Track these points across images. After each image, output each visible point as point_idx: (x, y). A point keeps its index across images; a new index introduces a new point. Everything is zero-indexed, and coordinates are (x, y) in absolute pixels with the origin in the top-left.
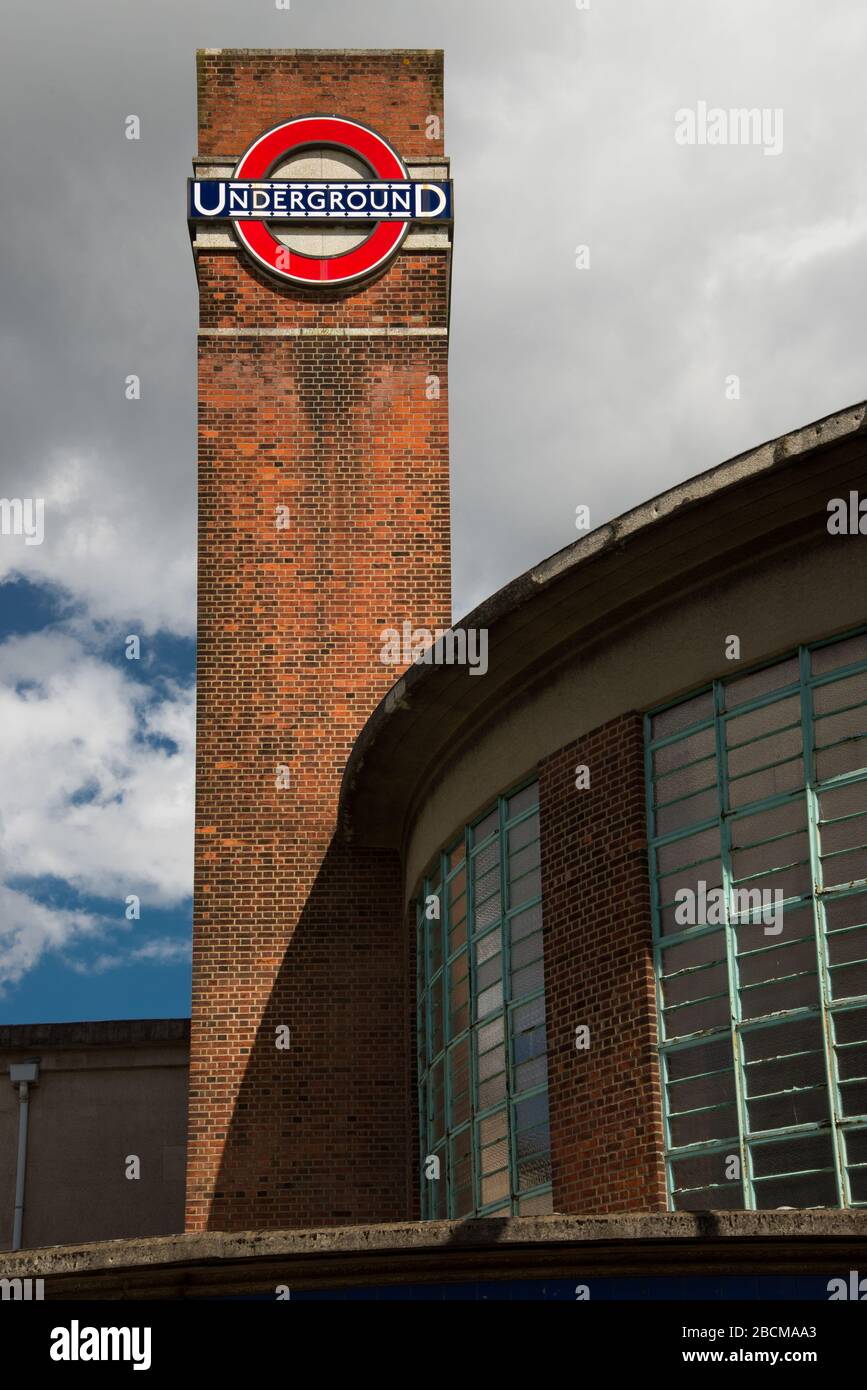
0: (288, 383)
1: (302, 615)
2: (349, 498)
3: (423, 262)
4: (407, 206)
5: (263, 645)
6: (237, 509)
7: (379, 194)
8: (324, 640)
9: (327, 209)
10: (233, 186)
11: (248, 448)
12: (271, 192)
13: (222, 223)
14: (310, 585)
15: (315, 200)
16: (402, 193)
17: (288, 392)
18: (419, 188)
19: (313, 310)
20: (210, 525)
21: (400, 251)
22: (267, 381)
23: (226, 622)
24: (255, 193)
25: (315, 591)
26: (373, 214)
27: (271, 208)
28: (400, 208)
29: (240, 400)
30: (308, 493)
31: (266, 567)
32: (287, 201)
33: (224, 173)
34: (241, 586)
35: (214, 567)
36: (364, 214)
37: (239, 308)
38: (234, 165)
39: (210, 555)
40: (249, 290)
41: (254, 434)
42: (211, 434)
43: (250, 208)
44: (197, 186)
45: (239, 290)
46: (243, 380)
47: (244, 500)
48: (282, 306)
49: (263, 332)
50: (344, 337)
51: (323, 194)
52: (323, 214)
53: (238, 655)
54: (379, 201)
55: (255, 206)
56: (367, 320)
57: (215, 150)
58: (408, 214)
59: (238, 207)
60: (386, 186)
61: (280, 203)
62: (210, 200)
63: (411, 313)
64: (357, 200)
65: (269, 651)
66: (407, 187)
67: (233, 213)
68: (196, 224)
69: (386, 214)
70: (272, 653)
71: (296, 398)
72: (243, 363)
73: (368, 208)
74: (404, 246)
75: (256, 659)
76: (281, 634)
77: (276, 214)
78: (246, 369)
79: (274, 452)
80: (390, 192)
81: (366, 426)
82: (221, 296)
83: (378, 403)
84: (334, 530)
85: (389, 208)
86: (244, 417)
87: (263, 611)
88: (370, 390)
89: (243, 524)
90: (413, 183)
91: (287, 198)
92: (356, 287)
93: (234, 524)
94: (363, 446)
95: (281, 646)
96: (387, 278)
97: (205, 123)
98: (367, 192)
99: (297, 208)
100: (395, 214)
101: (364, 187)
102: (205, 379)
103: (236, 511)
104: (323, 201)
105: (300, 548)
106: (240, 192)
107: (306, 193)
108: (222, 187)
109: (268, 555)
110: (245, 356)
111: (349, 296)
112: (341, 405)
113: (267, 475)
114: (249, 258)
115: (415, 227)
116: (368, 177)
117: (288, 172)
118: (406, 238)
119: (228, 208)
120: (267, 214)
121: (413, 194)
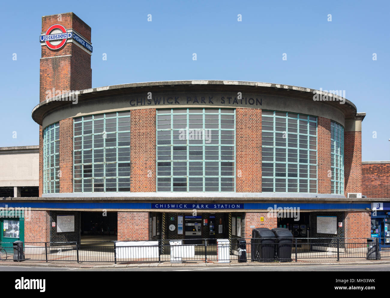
0: (51, 65)
2: (58, 81)
3: (69, 44)
4: (67, 36)
7: (63, 35)
9: (57, 38)
10: (45, 36)
11: (46, 75)
12: (50, 36)
13: (44, 42)
16: (66, 35)
18: (68, 33)
19: (55, 53)
20: (41, 87)
21: (66, 43)
22: (48, 65)
24: (48, 37)
26: (62, 38)
27: (50, 39)
29: (45, 68)
33: (44, 34)
36: (61, 38)
37: (46, 54)
40: (48, 51)
41: (46, 73)
42: (41, 73)
43: (47, 39)
45: (46, 51)
46: (45, 65)
47: (45, 83)
48: (52, 53)
49: (48, 58)
50: (58, 57)
51: (56, 36)
54: (63, 36)
56: (62, 54)
57: (44, 31)
58: (67, 38)
59: (46, 39)
62: (42, 39)
63: (68, 52)
68: (41, 42)
69: (64, 38)
71: (52, 67)
74: (67, 42)
78: (46, 63)
79: (49, 75)
81: (60, 70)
82: (44, 52)
83: (62, 67)
85: (64, 37)
86: (45, 71)
88: (61, 65)
90: (67, 33)
91: (52, 37)
93: (44, 86)
94: (60, 73)
96: (64, 47)
97: (43, 27)
99: (53, 39)
100: (65, 38)
102: (41, 65)
103: (44, 84)
106: (46, 37)
107: (54, 36)
110: (46, 61)
111: (60, 50)
112: (57, 68)
113: (48, 79)
114: (47, 46)
115: (68, 39)
116: (62, 33)
117: (52, 33)
118: (67, 41)
119: (44, 40)
120: (49, 40)
121: (67, 34)
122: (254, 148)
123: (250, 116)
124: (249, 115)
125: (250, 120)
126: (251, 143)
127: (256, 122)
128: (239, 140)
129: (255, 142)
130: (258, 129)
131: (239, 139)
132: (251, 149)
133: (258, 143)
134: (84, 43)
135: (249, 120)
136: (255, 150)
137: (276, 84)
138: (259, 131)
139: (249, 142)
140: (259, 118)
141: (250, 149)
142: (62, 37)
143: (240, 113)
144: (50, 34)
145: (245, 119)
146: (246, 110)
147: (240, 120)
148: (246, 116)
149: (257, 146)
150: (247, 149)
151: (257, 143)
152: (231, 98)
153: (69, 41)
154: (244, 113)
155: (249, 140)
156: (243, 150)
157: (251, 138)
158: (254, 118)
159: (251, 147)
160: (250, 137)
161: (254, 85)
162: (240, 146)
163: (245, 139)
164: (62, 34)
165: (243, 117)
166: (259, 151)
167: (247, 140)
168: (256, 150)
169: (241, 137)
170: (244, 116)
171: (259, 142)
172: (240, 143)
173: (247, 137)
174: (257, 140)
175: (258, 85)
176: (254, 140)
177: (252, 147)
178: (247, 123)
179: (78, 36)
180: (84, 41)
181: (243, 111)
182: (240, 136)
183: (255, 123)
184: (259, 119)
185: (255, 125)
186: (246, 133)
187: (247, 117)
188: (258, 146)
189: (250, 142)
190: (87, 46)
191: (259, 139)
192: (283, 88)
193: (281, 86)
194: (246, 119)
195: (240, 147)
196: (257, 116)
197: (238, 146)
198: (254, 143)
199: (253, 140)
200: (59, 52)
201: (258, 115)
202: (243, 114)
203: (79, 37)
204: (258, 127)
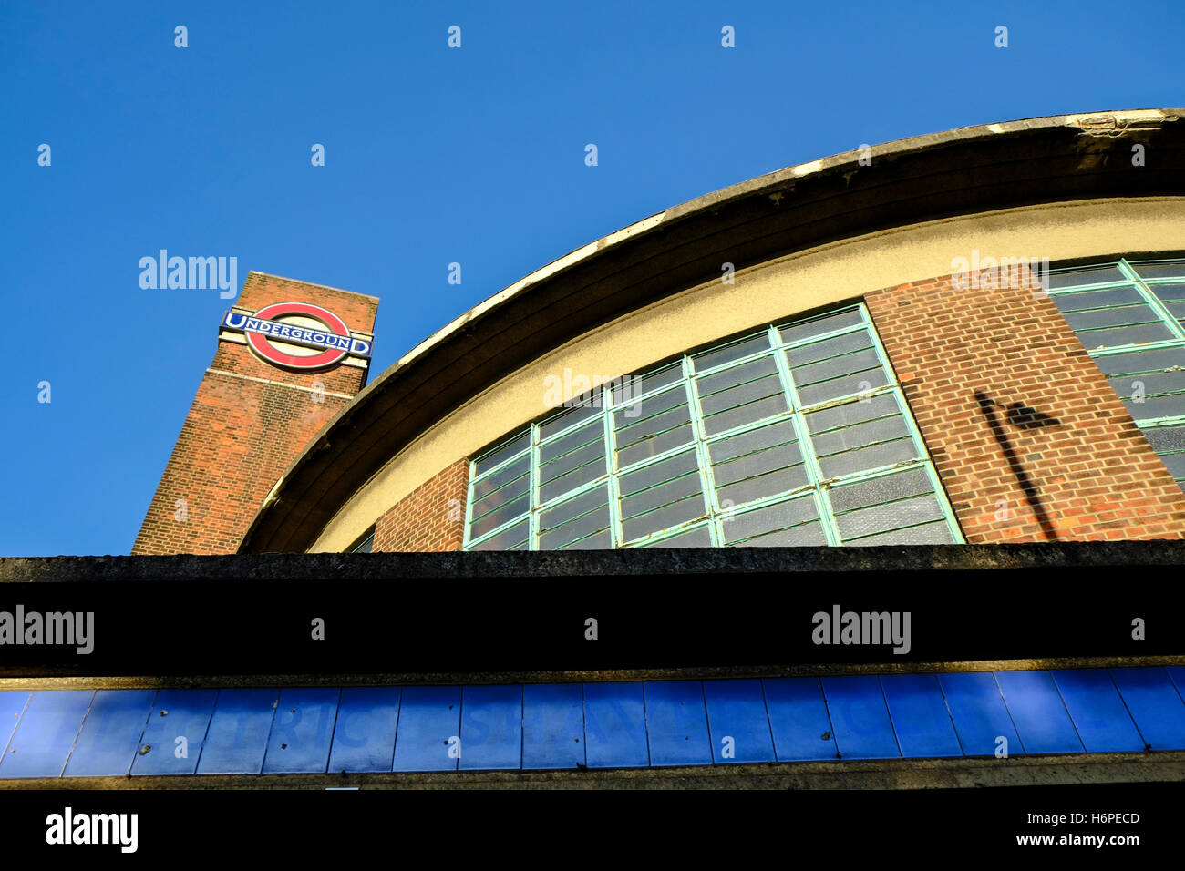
0: (254, 402)
1: (225, 519)
4: (346, 346)
5: (191, 530)
6: (200, 455)
7: (332, 338)
8: (235, 535)
9: (301, 338)
10: (251, 319)
12: (272, 326)
13: (241, 332)
14: (237, 503)
15: (296, 333)
16: (345, 341)
17: (253, 406)
18: (355, 340)
20: (178, 460)
21: (339, 362)
22: (242, 398)
23: (169, 513)
24: (263, 324)
25: (238, 507)
27: (270, 331)
28: (342, 346)
29: (222, 404)
30: (250, 455)
31: (208, 489)
32: (280, 330)
33: (248, 313)
34: (187, 495)
35: (172, 482)
38: (255, 312)
39: (172, 475)
41: (225, 421)
43: (258, 329)
44: (230, 315)
45: (239, 361)
46: (227, 395)
47: (206, 452)
49: (246, 377)
50: (296, 389)
51: (301, 332)
52: (299, 340)
53: (170, 533)
54: (331, 341)
55: (261, 329)
58: (346, 350)
60: (336, 336)
61: (275, 331)
62: (236, 321)
64: (319, 338)
65: (194, 535)
66: (348, 339)
67: (247, 329)
69: (333, 347)
70: (195, 536)
71: (257, 410)
72: (230, 388)
73: (325, 342)
75: (183, 538)
76: (206, 527)
77: (272, 334)
78: (231, 391)
79: (234, 432)
80: (338, 340)
81: (297, 431)
82: (227, 361)
83: (307, 421)
84: (261, 477)
86: (221, 412)
87: (198, 511)
88: (303, 415)
89: (201, 463)
90: (352, 339)
93: (195, 462)
94: (292, 440)
95: (203, 534)
96: (328, 373)
98: (326, 336)
100: (340, 348)
101: (325, 334)
102: (203, 391)
104: (300, 335)
105: (235, 483)
106: (254, 322)
107: (291, 330)
108: (245, 318)
109: (213, 481)
110: (232, 385)
111: (304, 376)
112: (284, 418)
113: (226, 442)
116: (329, 331)
117: (285, 321)
118: (342, 359)
119: (245, 326)
120: (267, 333)
121: (351, 342)
144: (273, 320)
153: (350, 361)
164: (331, 335)
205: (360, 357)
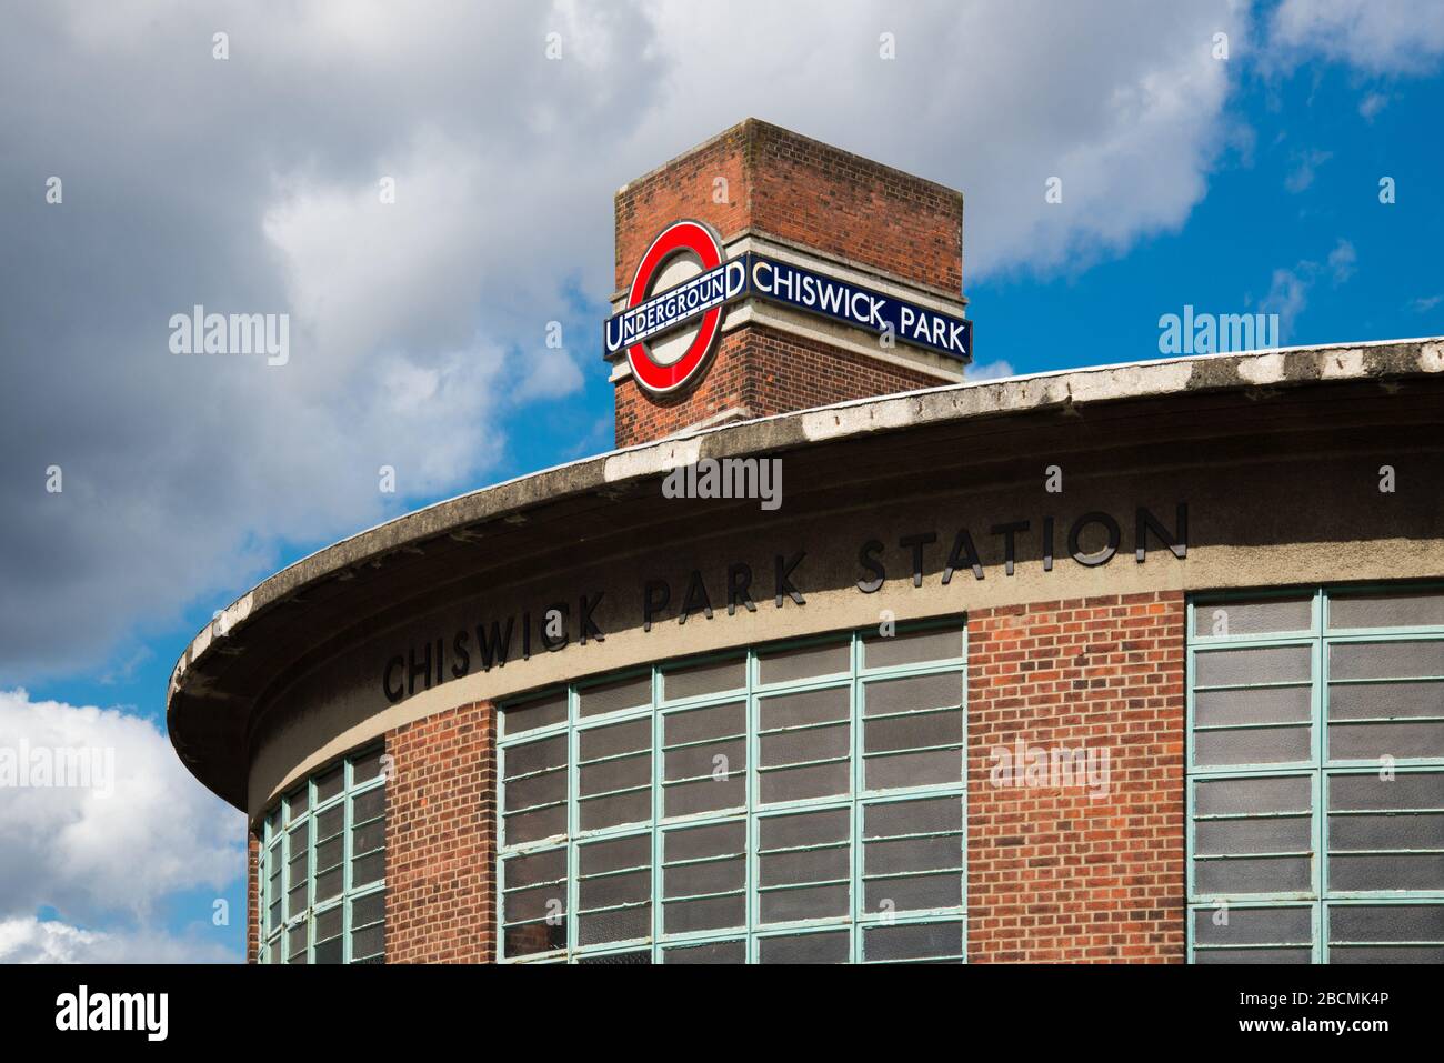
3: (737, 336)
4: (721, 290)
7: (705, 284)
9: (676, 314)
10: (628, 316)
12: (646, 313)
15: (670, 309)
16: (718, 278)
19: (674, 411)
21: (719, 334)
24: (638, 317)
26: (703, 307)
27: (646, 327)
28: (718, 294)
32: (655, 317)
36: (696, 311)
37: (636, 428)
38: (626, 296)
40: (643, 408)
43: (635, 333)
44: (609, 324)
48: (658, 417)
51: (673, 300)
52: (674, 320)
54: (705, 293)
55: (639, 330)
56: (705, 410)
57: (624, 283)
58: (721, 299)
60: (708, 277)
61: (652, 320)
62: (615, 335)
63: (730, 393)
66: (721, 271)
67: (627, 342)
69: (708, 305)
74: (725, 328)
77: (651, 331)
80: (712, 281)
82: (626, 421)
85: (711, 298)
90: (725, 266)
91: (654, 313)
92: (698, 380)
96: (717, 365)
97: (619, 259)
98: (697, 287)
99: (661, 322)
100: (716, 301)
101: (696, 283)
104: (673, 308)
106: (629, 320)
107: (665, 304)
108: (621, 318)
111: (694, 392)
114: (637, 382)
115: (729, 307)
116: (700, 271)
117: (659, 288)
118: (723, 321)
119: (624, 339)
120: (644, 334)
121: (724, 274)
122: (1117, 917)
123: (1081, 661)
124: (1068, 651)
125: (1077, 697)
126: (1091, 884)
127: (1133, 704)
128: (992, 870)
129: (1121, 870)
130: (1149, 763)
131: (988, 856)
132: (1090, 929)
133: (1147, 873)
134: (874, 309)
135: (1069, 697)
136: (1120, 940)
137: (1237, 361)
138: (1158, 774)
139: (1073, 877)
140: (1162, 667)
141: (1077, 930)
142: (700, 303)
143: (996, 647)
144: (648, 297)
145: (1037, 693)
146: (1044, 620)
147: (999, 704)
148: (1042, 665)
149: (1137, 904)
150: (1056, 931)
151: (1138, 881)
152: (933, 538)
153: (736, 318)
154: (1026, 644)
155: (1068, 861)
156: (1024, 944)
157: (1089, 837)
158: (1110, 671)
159: (1086, 918)
160: (1075, 837)
161: (1034, 402)
162: (999, 911)
163: (1036, 856)
164: (703, 280)
165: (1022, 678)
166: (1159, 939)
167: (1055, 862)
168: (1134, 939)
169: (1001, 842)
170: (1030, 666)
171: (1159, 867)
172: (999, 889)
173: (1055, 838)
174: (1137, 857)
175: (1076, 397)
176: (1112, 859)
177: (1097, 917)
178: (1055, 722)
179: (804, 272)
180: (878, 296)
181: (1019, 633)
182: (996, 831)
183: (1126, 716)
184: (1154, 679)
185: (1122, 728)
186: (1043, 805)
187: (1056, 675)
188: (1148, 904)
189: (1080, 872)
190: (911, 329)
191: (1159, 844)
192: (1311, 375)
193: (1286, 365)
194: (1042, 688)
195: (995, 923)
196: (1140, 657)
197: (985, 913)
198: (1114, 881)
199: (1103, 859)
200: (691, 406)
201: (1149, 645)
202: (1021, 656)
203: (815, 275)
204: (1146, 746)
205: (737, 303)
